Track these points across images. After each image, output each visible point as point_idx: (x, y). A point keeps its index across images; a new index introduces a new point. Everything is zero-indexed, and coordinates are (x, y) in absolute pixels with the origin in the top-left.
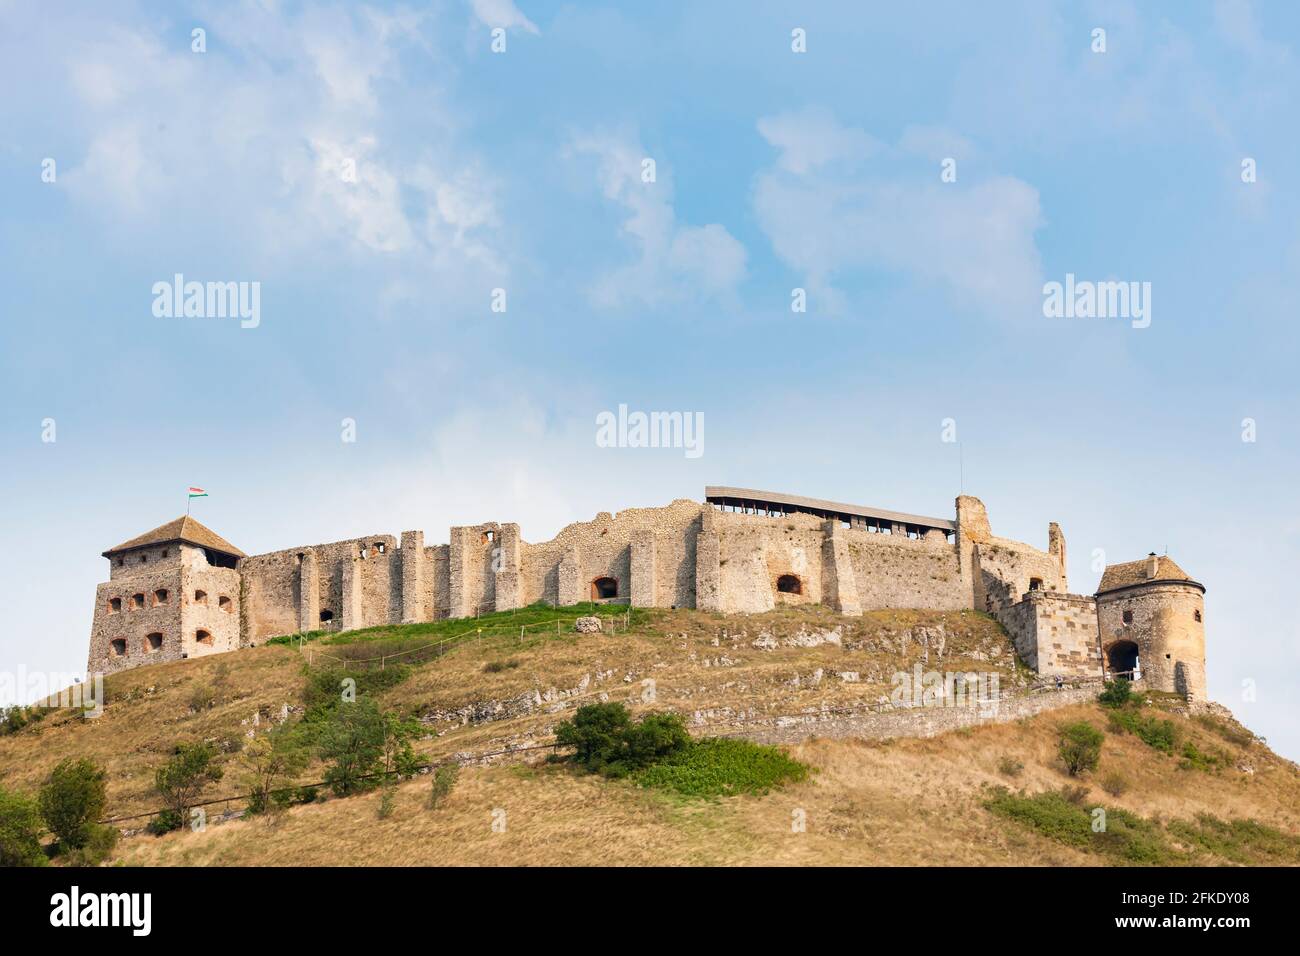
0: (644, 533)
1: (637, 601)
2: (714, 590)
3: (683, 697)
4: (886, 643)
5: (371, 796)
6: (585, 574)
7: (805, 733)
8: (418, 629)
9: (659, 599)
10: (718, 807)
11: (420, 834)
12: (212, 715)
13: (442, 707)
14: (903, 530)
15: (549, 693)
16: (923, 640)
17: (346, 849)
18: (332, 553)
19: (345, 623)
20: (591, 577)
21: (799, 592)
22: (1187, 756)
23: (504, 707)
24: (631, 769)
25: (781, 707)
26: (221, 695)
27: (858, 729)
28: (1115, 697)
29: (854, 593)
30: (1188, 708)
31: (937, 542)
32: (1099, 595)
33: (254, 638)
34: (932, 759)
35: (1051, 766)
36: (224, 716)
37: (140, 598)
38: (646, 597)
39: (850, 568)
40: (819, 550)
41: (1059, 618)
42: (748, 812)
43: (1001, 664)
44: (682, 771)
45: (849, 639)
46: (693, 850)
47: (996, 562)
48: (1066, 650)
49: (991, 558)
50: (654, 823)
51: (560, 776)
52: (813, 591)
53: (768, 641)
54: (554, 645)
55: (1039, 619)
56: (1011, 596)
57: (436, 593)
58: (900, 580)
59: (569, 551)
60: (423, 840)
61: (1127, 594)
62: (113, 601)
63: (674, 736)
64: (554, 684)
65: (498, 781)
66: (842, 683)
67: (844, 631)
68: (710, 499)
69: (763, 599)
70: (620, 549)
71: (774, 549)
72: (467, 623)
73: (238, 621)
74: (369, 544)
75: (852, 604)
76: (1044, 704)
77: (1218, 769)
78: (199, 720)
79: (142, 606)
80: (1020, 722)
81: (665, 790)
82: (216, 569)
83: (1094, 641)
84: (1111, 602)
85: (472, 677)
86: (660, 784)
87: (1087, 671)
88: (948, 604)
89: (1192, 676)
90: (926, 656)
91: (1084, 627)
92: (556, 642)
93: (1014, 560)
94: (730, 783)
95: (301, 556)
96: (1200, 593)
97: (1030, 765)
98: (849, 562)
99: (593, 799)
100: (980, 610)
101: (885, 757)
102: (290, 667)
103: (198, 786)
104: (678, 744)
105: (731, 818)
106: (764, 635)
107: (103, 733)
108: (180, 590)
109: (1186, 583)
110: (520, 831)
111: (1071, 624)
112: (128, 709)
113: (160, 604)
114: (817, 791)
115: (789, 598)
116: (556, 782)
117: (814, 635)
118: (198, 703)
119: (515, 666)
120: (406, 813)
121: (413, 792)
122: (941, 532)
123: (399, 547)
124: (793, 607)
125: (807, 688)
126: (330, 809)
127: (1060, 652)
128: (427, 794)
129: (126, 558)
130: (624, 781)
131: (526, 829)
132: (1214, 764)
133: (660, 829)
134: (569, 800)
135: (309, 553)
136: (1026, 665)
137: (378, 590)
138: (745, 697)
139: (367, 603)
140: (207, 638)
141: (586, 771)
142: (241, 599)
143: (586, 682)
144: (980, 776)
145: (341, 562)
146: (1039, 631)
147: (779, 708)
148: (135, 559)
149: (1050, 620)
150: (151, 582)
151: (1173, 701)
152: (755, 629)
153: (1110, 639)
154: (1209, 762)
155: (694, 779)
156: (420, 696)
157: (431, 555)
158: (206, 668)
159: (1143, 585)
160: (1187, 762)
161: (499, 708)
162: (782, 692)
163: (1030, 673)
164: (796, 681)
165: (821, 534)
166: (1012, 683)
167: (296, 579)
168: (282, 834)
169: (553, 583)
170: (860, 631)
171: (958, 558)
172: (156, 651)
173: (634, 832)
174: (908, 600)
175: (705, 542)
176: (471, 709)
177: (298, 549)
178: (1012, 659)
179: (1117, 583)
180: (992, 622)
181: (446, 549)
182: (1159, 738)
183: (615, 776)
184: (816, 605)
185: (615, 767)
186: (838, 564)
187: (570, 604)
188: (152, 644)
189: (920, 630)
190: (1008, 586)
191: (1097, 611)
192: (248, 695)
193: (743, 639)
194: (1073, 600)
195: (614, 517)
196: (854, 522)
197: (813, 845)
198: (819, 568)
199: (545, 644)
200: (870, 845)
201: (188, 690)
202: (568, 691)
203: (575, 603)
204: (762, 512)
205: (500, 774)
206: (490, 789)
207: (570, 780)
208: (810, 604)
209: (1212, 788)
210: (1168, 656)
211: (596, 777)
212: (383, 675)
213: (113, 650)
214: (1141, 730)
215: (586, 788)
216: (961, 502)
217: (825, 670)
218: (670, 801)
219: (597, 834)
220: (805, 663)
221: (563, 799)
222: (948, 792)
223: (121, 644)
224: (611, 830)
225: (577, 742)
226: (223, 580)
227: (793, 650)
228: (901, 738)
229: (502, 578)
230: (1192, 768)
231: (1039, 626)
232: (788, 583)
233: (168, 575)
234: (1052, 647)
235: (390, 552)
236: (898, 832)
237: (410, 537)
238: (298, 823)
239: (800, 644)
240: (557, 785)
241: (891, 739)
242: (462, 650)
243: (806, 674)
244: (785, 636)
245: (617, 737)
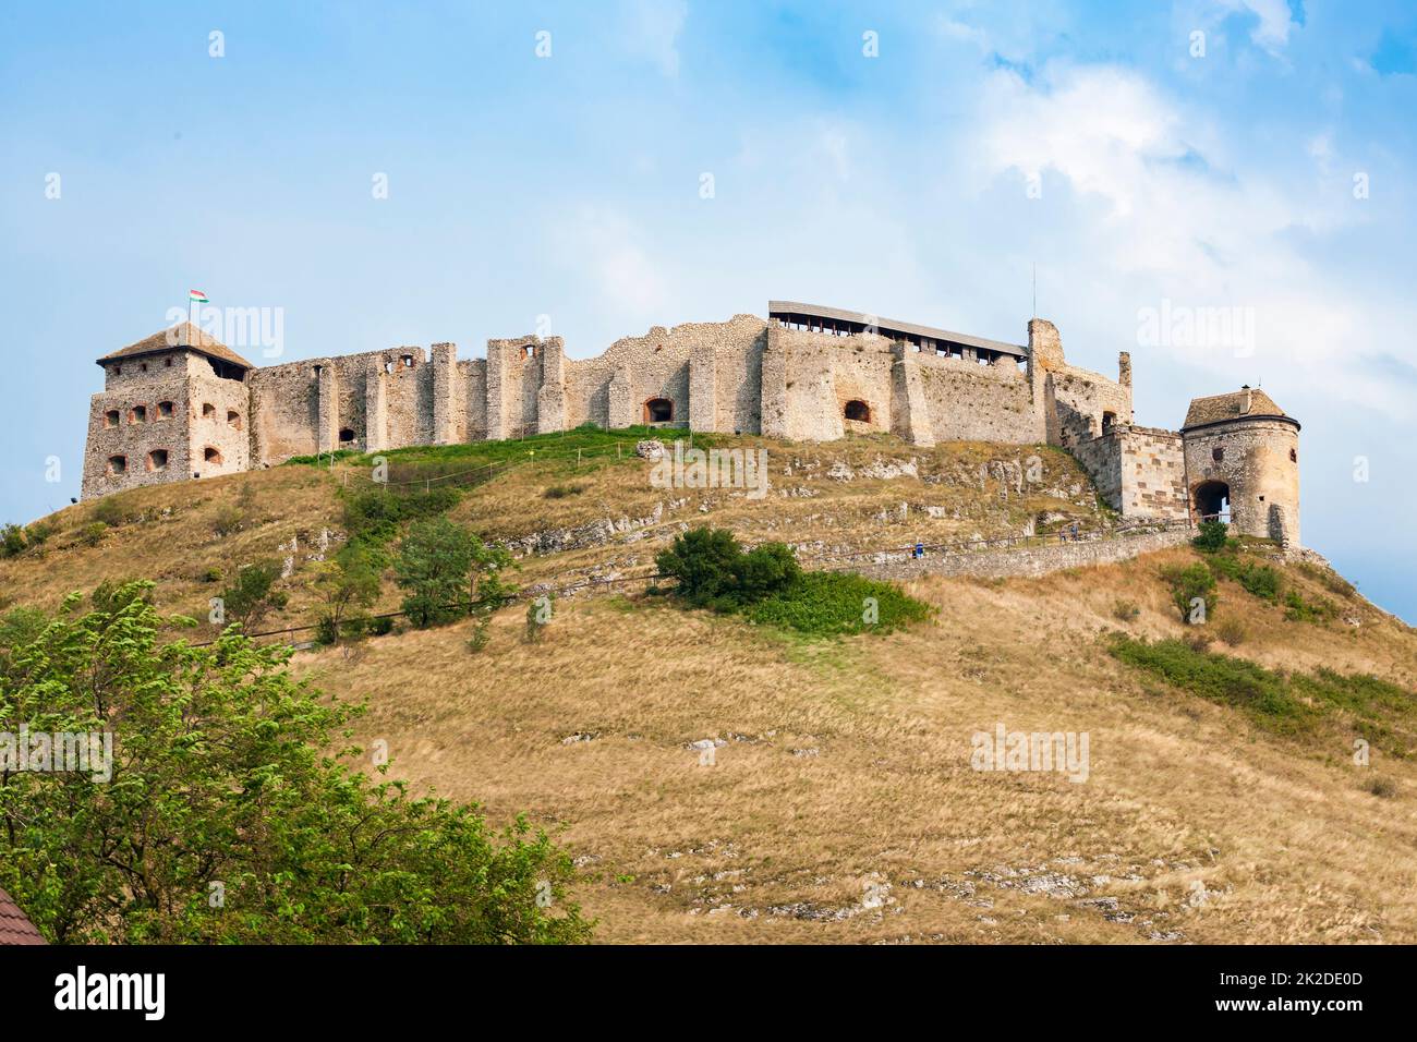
0: (705, 350)
1: (696, 426)
2: (780, 414)
3: (769, 529)
4: (964, 477)
5: (456, 628)
6: (637, 394)
7: (916, 570)
8: (456, 451)
9: (720, 422)
10: (843, 646)
11: (523, 670)
12: (244, 539)
13: (503, 535)
14: (974, 355)
15: (622, 521)
16: (1000, 476)
17: (441, 684)
18: (353, 366)
19: (369, 444)
20: (644, 399)
21: (867, 420)
22: (1292, 606)
23: (573, 536)
24: (741, 603)
25: (875, 542)
26: (249, 517)
27: (968, 566)
28: (1211, 540)
29: (927, 423)
30: (1284, 555)
31: (1010, 369)
32: (1185, 430)
33: (265, 457)
34: (1047, 602)
35: (1165, 612)
36: (258, 540)
37: (141, 411)
38: (705, 421)
39: (922, 395)
40: (888, 374)
41: (1144, 456)
42: (875, 653)
43: (1083, 503)
44: (797, 607)
45: (925, 472)
46: (829, 691)
47: (1071, 393)
48: (1151, 490)
49: (1066, 389)
50: (778, 662)
51: (665, 610)
52: (882, 419)
53: (844, 471)
54: (616, 470)
55: (1123, 455)
56: (1091, 429)
57: (469, 413)
58: (972, 409)
59: (621, 368)
60: (528, 675)
61: (1217, 430)
62: (109, 414)
63: (786, 569)
64: (626, 512)
65: (596, 614)
66: (929, 518)
67: (919, 463)
68: (773, 315)
69: (829, 427)
70: (675, 368)
71: (842, 372)
72: (508, 445)
73: (248, 439)
74: (396, 357)
75: (925, 435)
76: (1140, 547)
77: (1324, 621)
78: (228, 545)
79: (144, 420)
80: (1121, 563)
81: (781, 626)
82: (222, 381)
83: (1180, 480)
84: (1199, 437)
85: (531, 503)
86: (775, 621)
87: (1173, 513)
88: (1020, 437)
89: (1288, 520)
90: (1006, 492)
91: (1170, 464)
92: (618, 467)
93: (1089, 392)
94: (851, 621)
95: (317, 368)
96: (1295, 430)
97: (1143, 611)
98: (921, 388)
99: (707, 635)
100: (1054, 445)
101: (1001, 597)
102: (321, 489)
103: (259, 615)
104: (790, 577)
105: (858, 658)
106: (840, 465)
107: (117, 557)
108: (187, 403)
109: (1282, 419)
110: (634, 668)
111: (1156, 462)
112: (143, 532)
113: (164, 418)
114: (941, 632)
115: (857, 426)
116: (661, 616)
117: (890, 466)
118: (223, 527)
119: (578, 491)
120: (500, 647)
121: (503, 625)
122: (1012, 359)
123: (428, 360)
124: (863, 436)
125: (895, 522)
126: (414, 642)
127: (1145, 492)
128: (520, 627)
129: (124, 367)
130: (735, 617)
131: (640, 666)
132: (1322, 614)
133: (787, 669)
134: (680, 636)
135: (328, 365)
136: (1108, 505)
137: (406, 408)
138: (834, 530)
139: (393, 422)
140: (215, 457)
141: (690, 605)
142: (250, 415)
143: (659, 511)
144: (1099, 622)
145: (364, 376)
146: (1123, 468)
147: (873, 543)
148: (134, 368)
149: (1135, 457)
150: (154, 393)
151: (1268, 547)
152: (828, 459)
153: (1197, 478)
154: (1314, 612)
155: (811, 616)
156: (477, 523)
157: (464, 370)
158: (226, 488)
159: (1237, 421)
160: (1294, 613)
161: (568, 537)
162: (871, 526)
163: (1114, 514)
164: (884, 515)
165: (891, 357)
166: (1097, 524)
167: (313, 394)
168: (362, 668)
169: (602, 403)
170: (935, 463)
171: (1031, 388)
172: (160, 469)
173: (762, 671)
174: (980, 432)
175: (771, 362)
176: (535, 539)
177: (315, 360)
178: (1094, 499)
179: (1205, 418)
180: (1070, 457)
181: (482, 365)
182: (1262, 586)
183: (724, 611)
184: (885, 434)
185: (725, 600)
186: (910, 390)
187: (621, 427)
188: (155, 462)
189: (997, 465)
190: (1087, 419)
191: (1184, 448)
192: (280, 519)
193: (816, 468)
194: (1158, 435)
195: (669, 333)
196: (924, 345)
197: (951, 689)
198: (888, 394)
199: (605, 469)
200: (1009, 691)
201: (211, 512)
202: (642, 521)
203: (628, 426)
204: (827, 331)
205: (597, 607)
206: (590, 623)
207: (676, 614)
208: (878, 433)
209: (1323, 640)
210: (1262, 499)
211: (703, 612)
212: (431, 499)
213: (111, 468)
214: (1241, 577)
215: (696, 623)
216: (1036, 327)
217: (910, 504)
218: (789, 638)
219: (721, 672)
220: (888, 496)
221: (674, 635)
222: (1072, 637)
223: (120, 462)
224: (735, 669)
225: (679, 573)
226: (229, 394)
227: (871, 482)
228: (1011, 578)
229: (545, 397)
230: (1300, 618)
231: (1123, 463)
232: (856, 410)
233: (173, 386)
234: (1136, 486)
235: (418, 367)
236: (1033, 678)
237: (442, 350)
238: (379, 657)
239: (876, 475)
240: (663, 620)
241: (1001, 579)
242: (514, 473)
243: (892, 508)
244: (861, 466)
245: (724, 569)
